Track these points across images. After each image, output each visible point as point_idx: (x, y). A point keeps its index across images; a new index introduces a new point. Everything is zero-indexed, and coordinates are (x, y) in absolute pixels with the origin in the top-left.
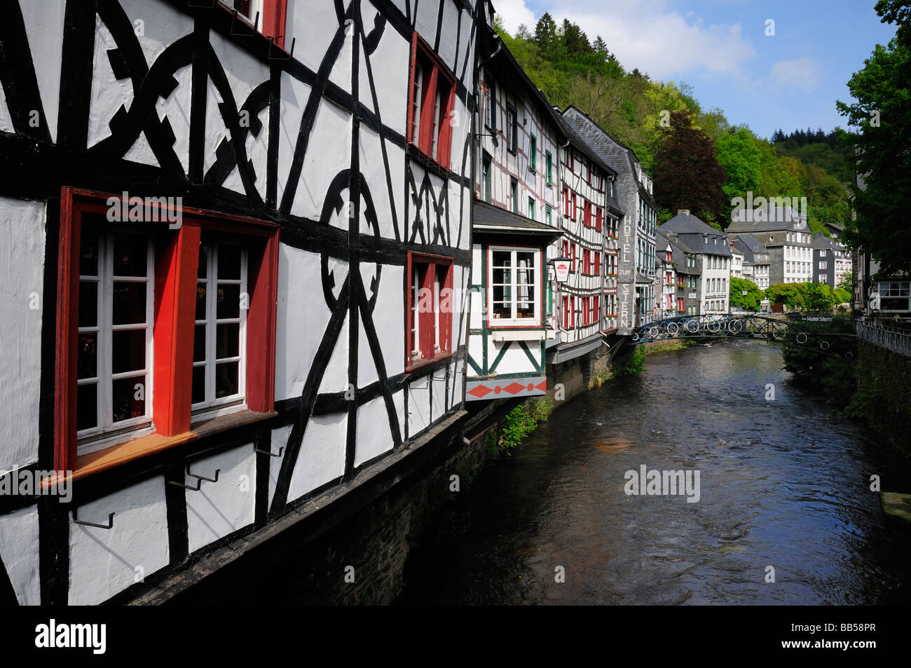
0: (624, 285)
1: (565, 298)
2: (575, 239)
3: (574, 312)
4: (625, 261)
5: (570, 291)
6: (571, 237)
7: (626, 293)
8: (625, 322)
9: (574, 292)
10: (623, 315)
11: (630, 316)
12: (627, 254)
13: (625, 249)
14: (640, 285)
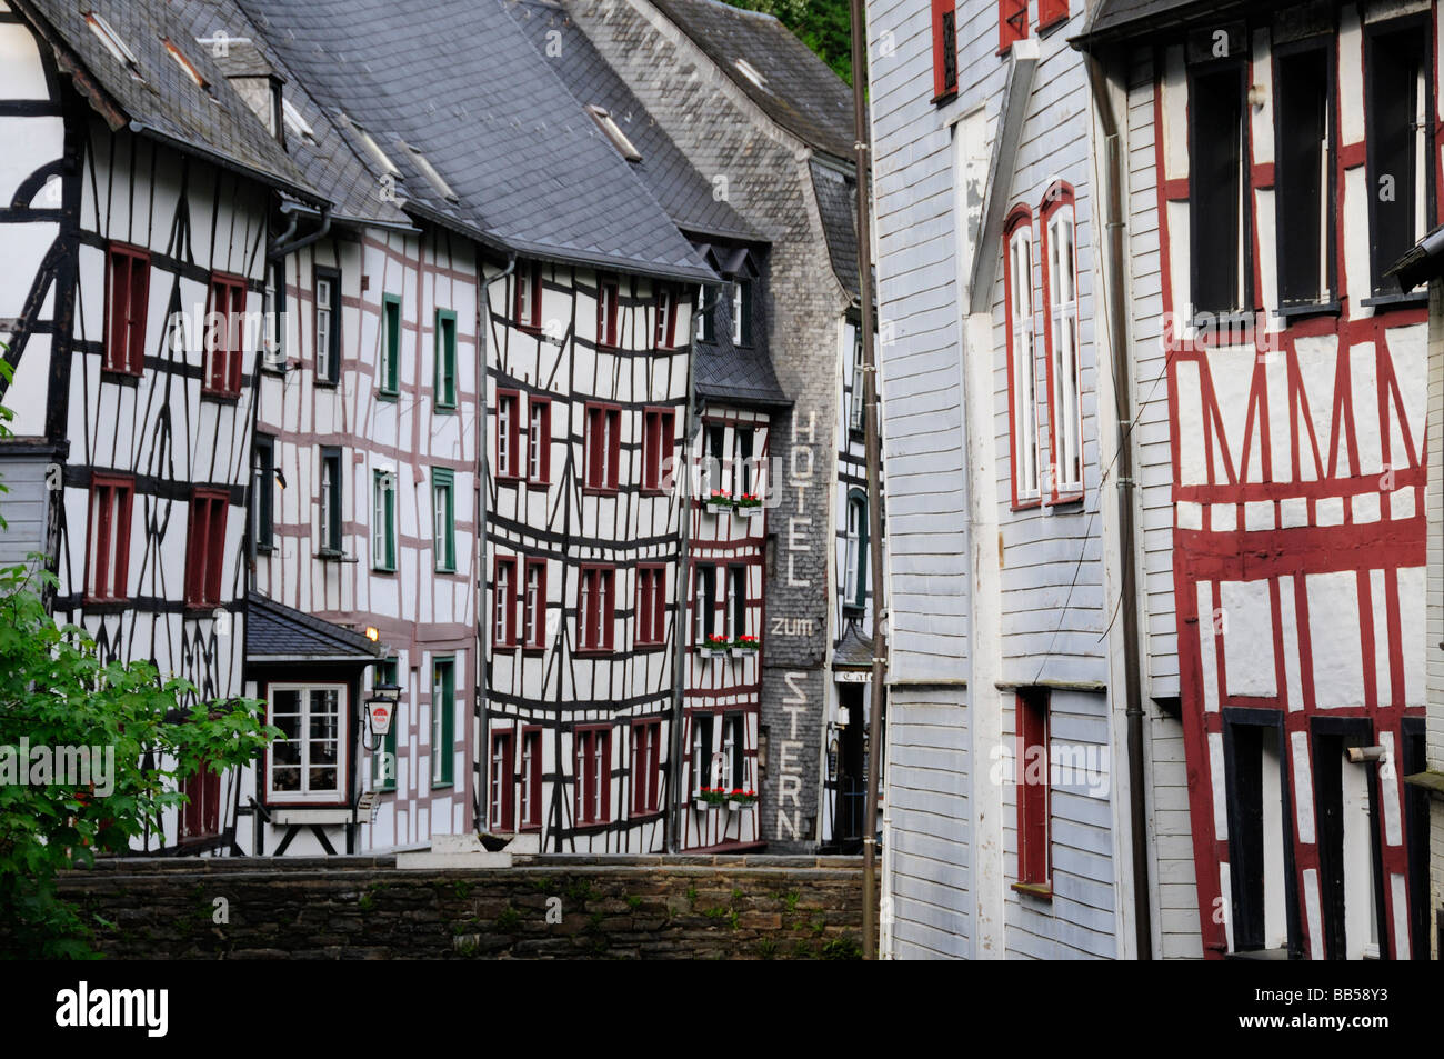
0: (789, 676)
1: (506, 738)
2: (543, 545)
3: (538, 778)
4: (792, 582)
5: (525, 713)
6: (529, 541)
7: (794, 705)
8: (791, 817)
9: (538, 714)
10: (783, 792)
11: (810, 797)
12: (799, 555)
13: (793, 536)
14: (854, 677)
